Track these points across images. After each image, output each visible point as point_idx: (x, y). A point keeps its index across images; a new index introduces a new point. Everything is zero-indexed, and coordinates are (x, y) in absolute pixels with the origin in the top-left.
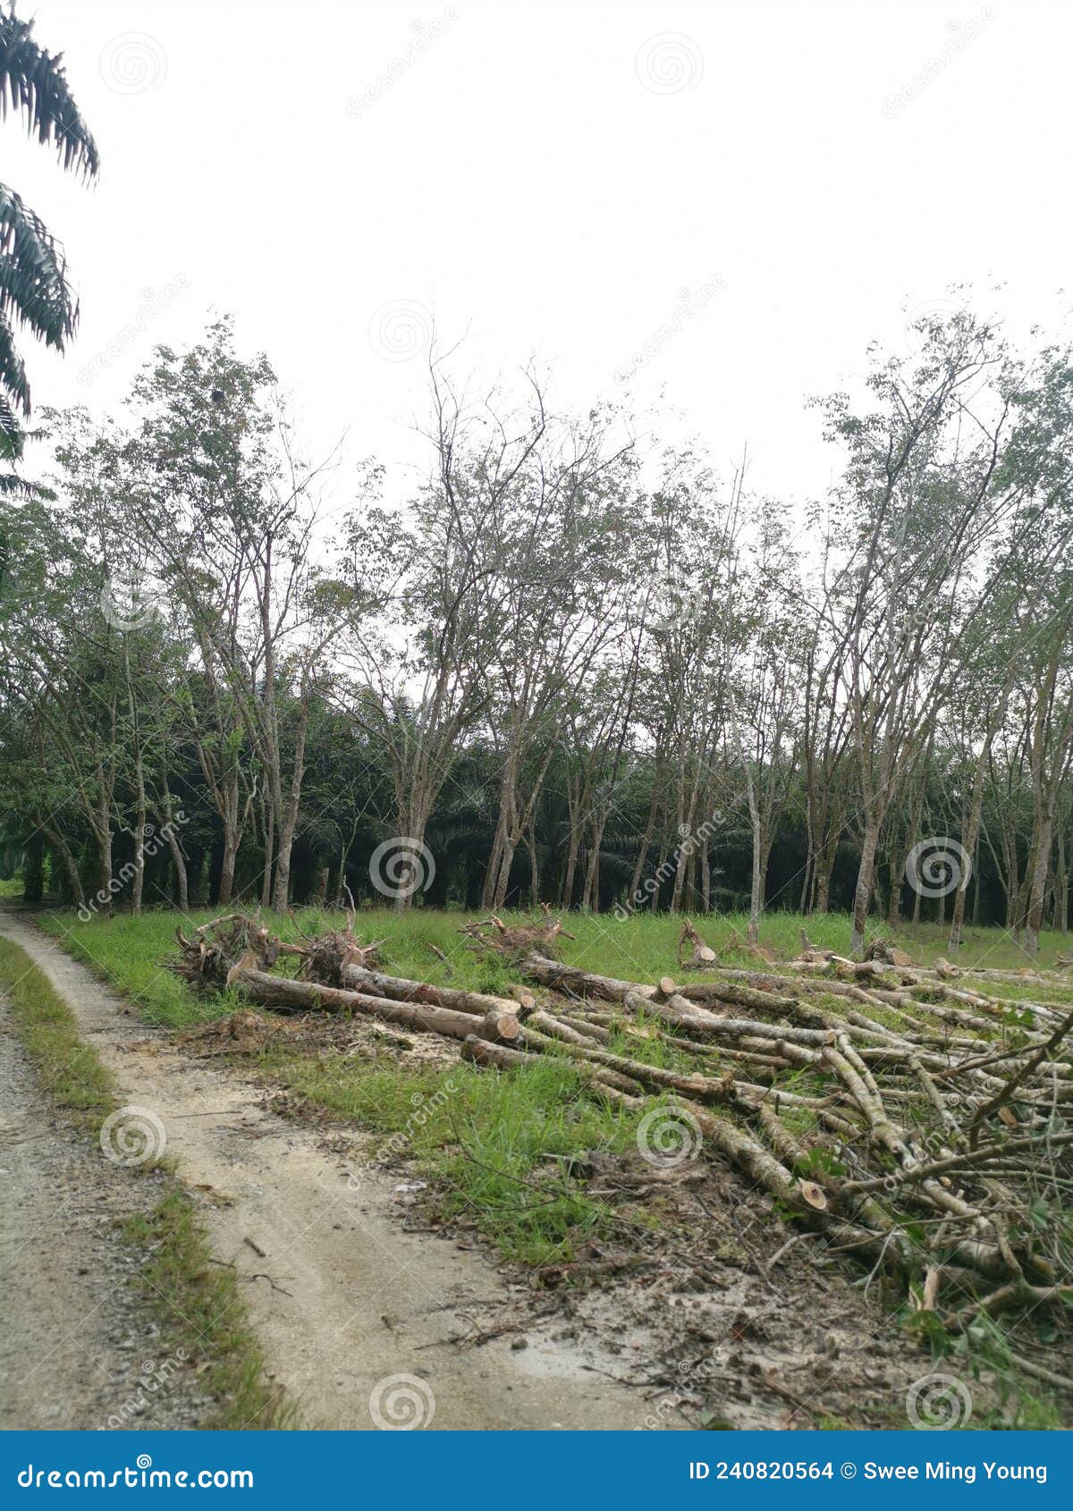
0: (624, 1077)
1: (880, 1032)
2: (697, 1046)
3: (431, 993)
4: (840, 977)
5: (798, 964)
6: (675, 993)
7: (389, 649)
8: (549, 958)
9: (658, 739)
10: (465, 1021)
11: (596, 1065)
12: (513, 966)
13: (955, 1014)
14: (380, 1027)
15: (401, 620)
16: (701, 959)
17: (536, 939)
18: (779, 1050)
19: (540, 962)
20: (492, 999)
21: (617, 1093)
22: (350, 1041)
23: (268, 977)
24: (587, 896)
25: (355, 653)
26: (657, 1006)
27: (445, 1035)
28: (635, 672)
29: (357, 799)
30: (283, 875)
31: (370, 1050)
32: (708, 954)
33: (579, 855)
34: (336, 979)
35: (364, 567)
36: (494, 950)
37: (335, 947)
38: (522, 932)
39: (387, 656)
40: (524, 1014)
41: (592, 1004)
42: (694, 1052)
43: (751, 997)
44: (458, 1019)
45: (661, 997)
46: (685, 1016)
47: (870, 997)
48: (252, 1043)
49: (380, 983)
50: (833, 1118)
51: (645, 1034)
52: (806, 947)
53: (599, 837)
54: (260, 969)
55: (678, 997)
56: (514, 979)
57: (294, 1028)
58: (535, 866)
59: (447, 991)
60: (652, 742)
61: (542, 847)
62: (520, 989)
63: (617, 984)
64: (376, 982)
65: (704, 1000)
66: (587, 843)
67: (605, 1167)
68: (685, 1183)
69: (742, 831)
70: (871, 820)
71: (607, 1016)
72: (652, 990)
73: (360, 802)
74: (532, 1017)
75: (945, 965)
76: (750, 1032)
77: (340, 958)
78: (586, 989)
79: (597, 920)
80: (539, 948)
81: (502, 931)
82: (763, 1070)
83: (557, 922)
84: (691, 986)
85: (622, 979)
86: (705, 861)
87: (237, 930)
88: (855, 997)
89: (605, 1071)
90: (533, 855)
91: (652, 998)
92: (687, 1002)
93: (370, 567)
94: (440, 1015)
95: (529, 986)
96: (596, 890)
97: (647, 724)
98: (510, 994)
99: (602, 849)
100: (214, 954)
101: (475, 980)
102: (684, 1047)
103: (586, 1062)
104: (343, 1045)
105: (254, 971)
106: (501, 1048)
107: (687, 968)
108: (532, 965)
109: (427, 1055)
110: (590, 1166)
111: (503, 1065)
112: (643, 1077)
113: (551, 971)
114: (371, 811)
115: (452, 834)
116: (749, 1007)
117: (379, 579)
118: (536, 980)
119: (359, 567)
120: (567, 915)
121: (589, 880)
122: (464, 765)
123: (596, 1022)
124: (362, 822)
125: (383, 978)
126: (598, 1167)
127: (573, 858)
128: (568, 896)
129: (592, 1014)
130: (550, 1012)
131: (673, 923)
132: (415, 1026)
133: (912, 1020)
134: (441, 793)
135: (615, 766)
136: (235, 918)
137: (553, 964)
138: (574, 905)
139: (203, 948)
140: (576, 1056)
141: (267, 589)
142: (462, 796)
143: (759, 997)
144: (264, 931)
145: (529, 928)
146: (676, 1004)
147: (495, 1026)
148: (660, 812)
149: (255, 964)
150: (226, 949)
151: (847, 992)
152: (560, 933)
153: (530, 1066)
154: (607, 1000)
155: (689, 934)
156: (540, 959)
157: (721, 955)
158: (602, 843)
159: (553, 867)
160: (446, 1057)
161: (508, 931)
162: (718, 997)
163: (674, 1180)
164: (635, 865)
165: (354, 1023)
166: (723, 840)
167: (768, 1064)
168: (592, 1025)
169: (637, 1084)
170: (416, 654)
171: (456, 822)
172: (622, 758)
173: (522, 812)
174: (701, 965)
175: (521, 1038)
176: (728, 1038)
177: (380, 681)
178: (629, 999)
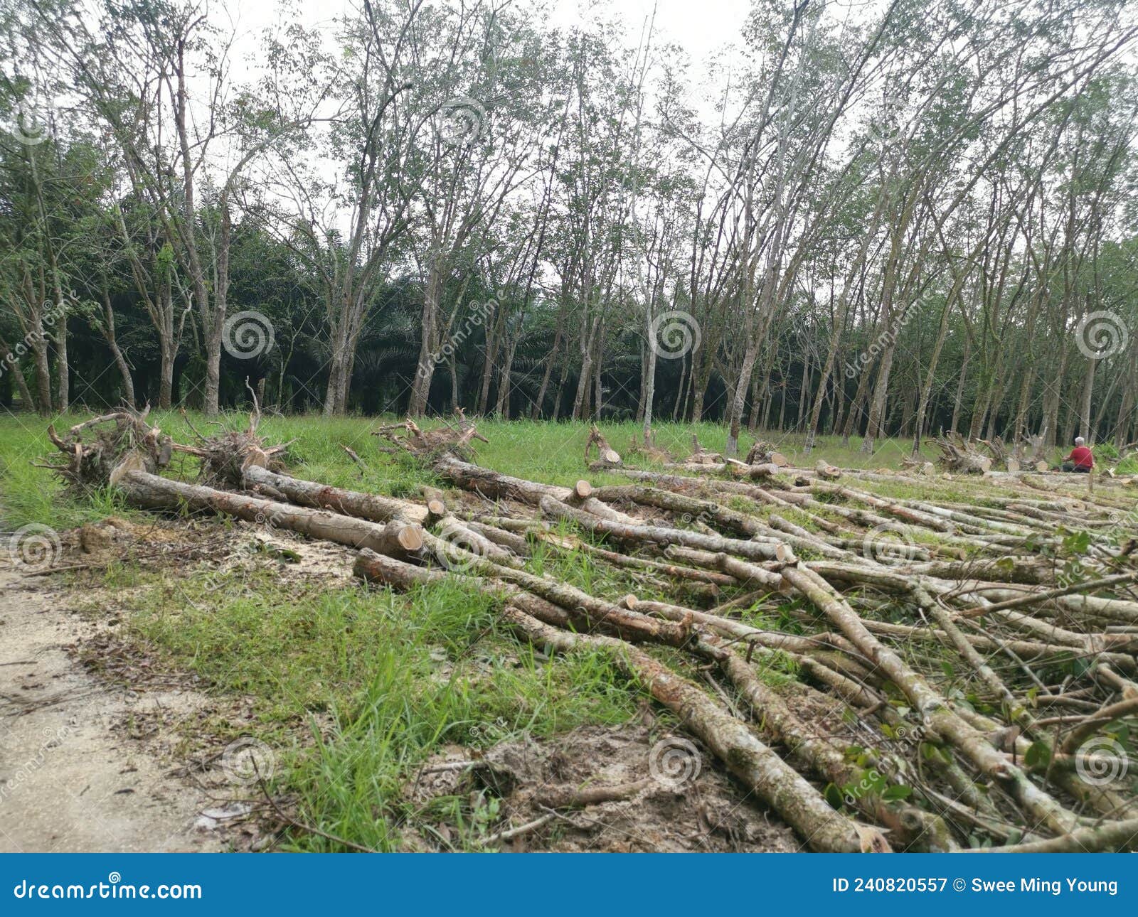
0: (546, 604)
1: (804, 536)
2: (624, 558)
3: (335, 496)
4: (737, 478)
5: (692, 466)
6: (591, 496)
7: (319, 182)
8: (463, 460)
9: (563, 277)
10: (363, 530)
11: (512, 587)
12: (426, 468)
13: (859, 515)
14: (266, 537)
15: (331, 155)
16: (606, 461)
17: (451, 441)
18: (720, 565)
19: (454, 464)
20: (398, 503)
21: (538, 624)
22: (227, 553)
23: (153, 479)
24: (499, 405)
25: (286, 183)
26: (574, 510)
27: (341, 544)
28: (543, 214)
29: (294, 319)
30: (212, 382)
31: (248, 564)
32: (613, 456)
33: (493, 374)
34: (235, 480)
35: (285, 87)
36: (409, 451)
37: (235, 448)
38: (436, 435)
39: (316, 187)
40: (431, 521)
41: (506, 508)
42: (621, 565)
43: (667, 500)
44: (356, 527)
45: (577, 500)
46: (605, 522)
47: (775, 498)
48: (105, 556)
49: (282, 485)
50: (824, 670)
51: (566, 544)
52: (697, 450)
53: (510, 359)
54: (148, 470)
55: (595, 500)
56: (428, 481)
57: (167, 536)
58: (455, 382)
59: (352, 494)
60: (558, 280)
61: (462, 366)
62: (433, 491)
63: (530, 485)
64: (277, 484)
65: (619, 502)
66: (501, 360)
67: (528, 773)
68: (651, 799)
69: (629, 357)
70: (751, 342)
71: (521, 522)
72: (567, 493)
73: (296, 322)
74: (440, 524)
75: (825, 466)
76: (676, 541)
77: (241, 459)
78: (496, 492)
79: (509, 425)
80: (456, 452)
81: (417, 433)
82: (701, 587)
83: (470, 428)
84: (605, 488)
85: (534, 480)
86: (598, 379)
87: (121, 429)
88: (758, 497)
89: (524, 595)
90: (454, 372)
91: (566, 501)
92: (604, 505)
93: (291, 87)
94: (337, 523)
95: (441, 487)
96: (507, 402)
97: (554, 261)
98: (420, 497)
99: (513, 369)
100: (93, 455)
101: (388, 482)
102: (607, 559)
103: (501, 583)
104: (217, 557)
105: (140, 473)
106: (400, 564)
107: (594, 469)
108: (446, 467)
109: (316, 570)
110: (506, 774)
111: (400, 586)
112: (570, 606)
113: (464, 473)
114: (307, 330)
115: (384, 354)
116: (665, 509)
117: (301, 100)
118: (449, 481)
119: (280, 87)
120: (482, 421)
121: (502, 392)
122: (391, 293)
123: (509, 528)
124: (298, 341)
125: (285, 479)
126: (518, 774)
127: (488, 374)
128: (483, 406)
129: (506, 520)
130: (462, 517)
131: (576, 429)
132: (309, 534)
133: (821, 520)
134: (370, 315)
135: (526, 300)
136: (118, 417)
137: (467, 466)
138: (488, 411)
139: (78, 448)
140: (487, 574)
141: (181, 99)
142: (391, 321)
143: (675, 500)
144: (156, 432)
145: (443, 432)
146: (591, 508)
147: (396, 537)
148: (562, 340)
149: (142, 465)
150: (108, 449)
151: (750, 493)
152: (474, 436)
153: (433, 586)
154: (520, 501)
155: (595, 438)
156: (454, 461)
157: (622, 457)
158: (513, 364)
159: (471, 382)
160: (336, 571)
161: (423, 434)
162: (633, 499)
163: (633, 792)
164: (541, 383)
165: (235, 532)
166: (613, 364)
167: (707, 581)
168: (505, 532)
169: (562, 613)
170: (344, 188)
171: (386, 344)
172: (531, 293)
173: (442, 331)
174: (608, 466)
175: (425, 550)
176: (654, 546)
177: (311, 209)
178: (544, 502)
